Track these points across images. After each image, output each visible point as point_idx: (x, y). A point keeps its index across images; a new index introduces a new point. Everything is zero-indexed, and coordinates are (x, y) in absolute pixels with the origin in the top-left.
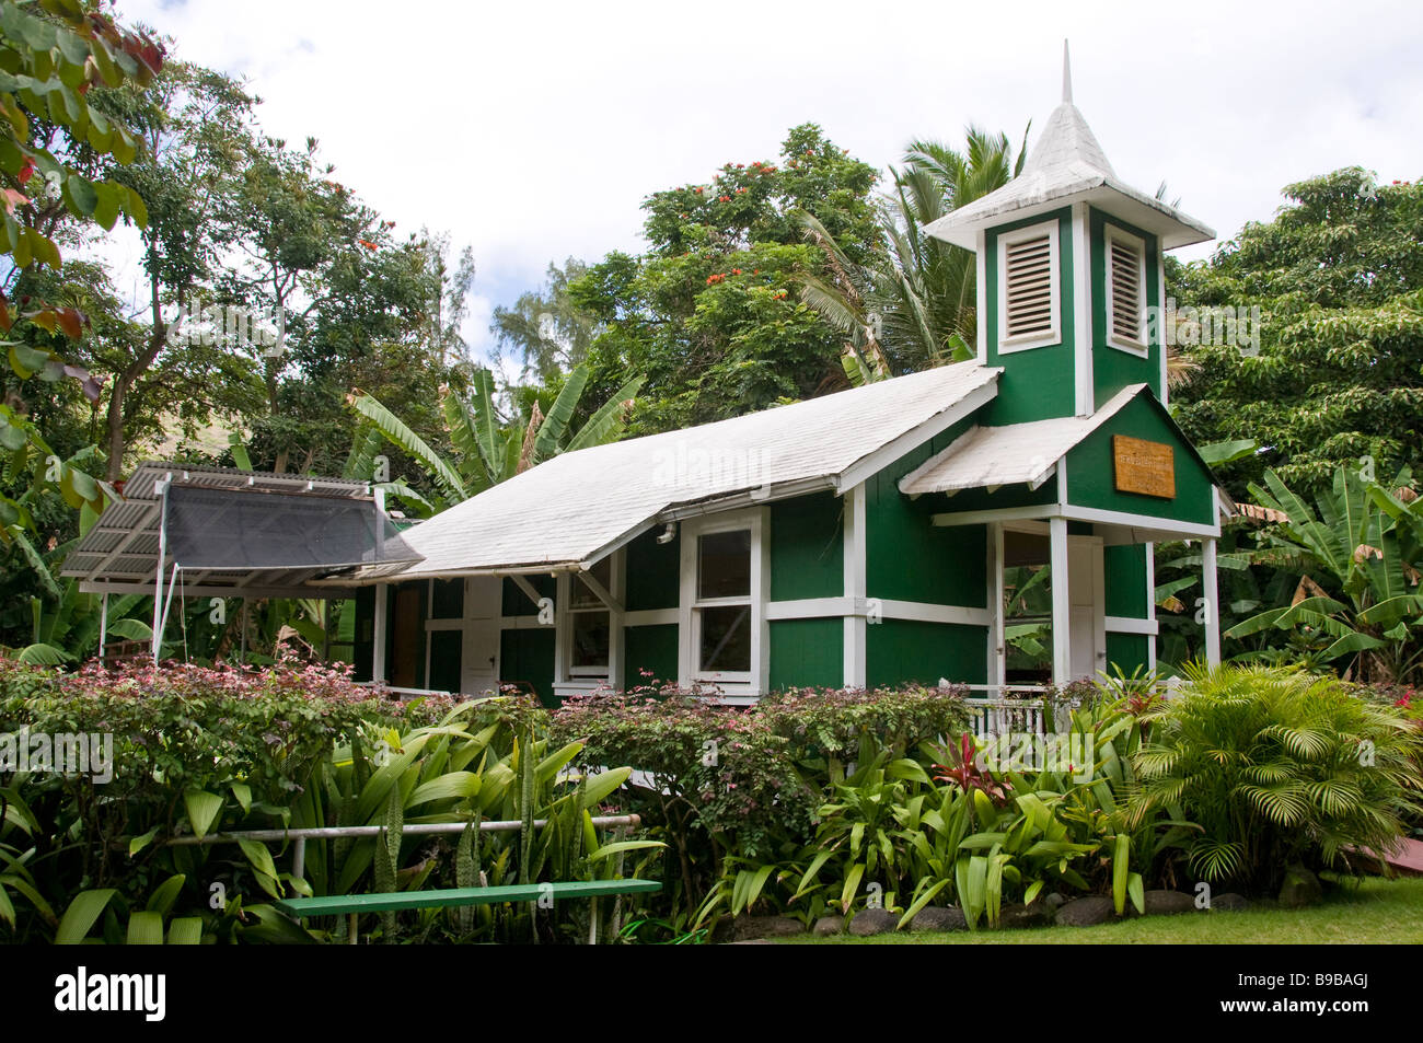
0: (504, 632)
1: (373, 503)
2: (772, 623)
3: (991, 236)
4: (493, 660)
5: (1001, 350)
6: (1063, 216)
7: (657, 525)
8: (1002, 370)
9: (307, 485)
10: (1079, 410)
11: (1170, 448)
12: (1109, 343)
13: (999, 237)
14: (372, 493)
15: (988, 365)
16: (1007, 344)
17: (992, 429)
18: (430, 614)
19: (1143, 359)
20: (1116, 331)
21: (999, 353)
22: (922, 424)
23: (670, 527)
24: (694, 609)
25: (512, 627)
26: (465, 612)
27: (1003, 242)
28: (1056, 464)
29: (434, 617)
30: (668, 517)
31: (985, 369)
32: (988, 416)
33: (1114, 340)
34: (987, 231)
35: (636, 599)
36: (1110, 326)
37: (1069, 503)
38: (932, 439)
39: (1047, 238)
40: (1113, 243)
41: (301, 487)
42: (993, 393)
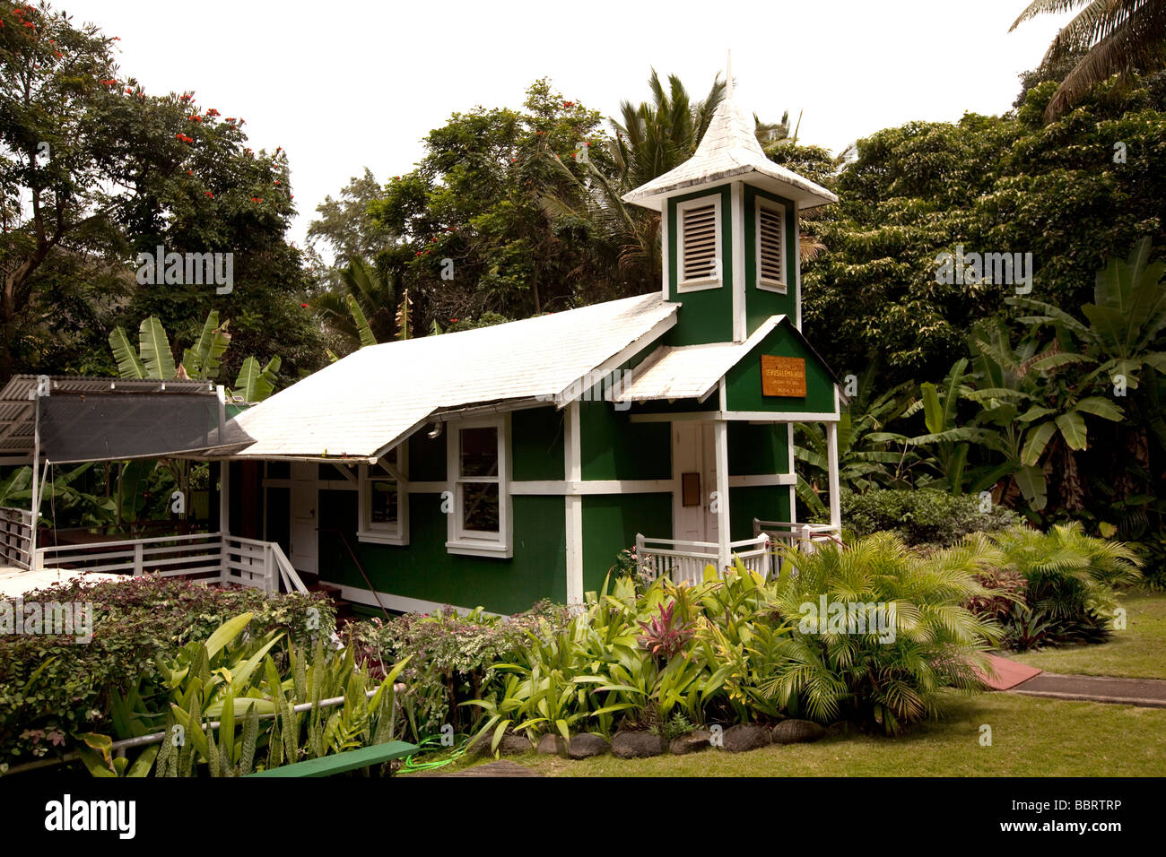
0: (320, 491)
1: (216, 396)
2: (514, 496)
3: (672, 203)
4: (313, 512)
5: (680, 290)
6: (725, 191)
7: (428, 423)
8: (680, 305)
9: (161, 386)
10: (736, 338)
11: (803, 360)
12: (758, 286)
13: (678, 204)
14: (215, 390)
15: (671, 300)
16: (684, 286)
17: (674, 348)
18: (266, 475)
19: (783, 295)
20: (763, 276)
21: (679, 292)
22: (621, 351)
23: (438, 426)
24: (458, 483)
25: (326, 488)
26: (291, 475)
27: (682, 207)
28: (718, 383)
29: (269, 477)
30: (437, 418)
31: (668, 303)
32: (669, 340)
33: (762, 284)
34: (669, 199)
35: (415, 475)
36: (759, 272)
37: (728, 410)
38: (629, 360)
39: (713, 207)
40: (762, 210)
41: (156, 387)
42: (674, 322)
